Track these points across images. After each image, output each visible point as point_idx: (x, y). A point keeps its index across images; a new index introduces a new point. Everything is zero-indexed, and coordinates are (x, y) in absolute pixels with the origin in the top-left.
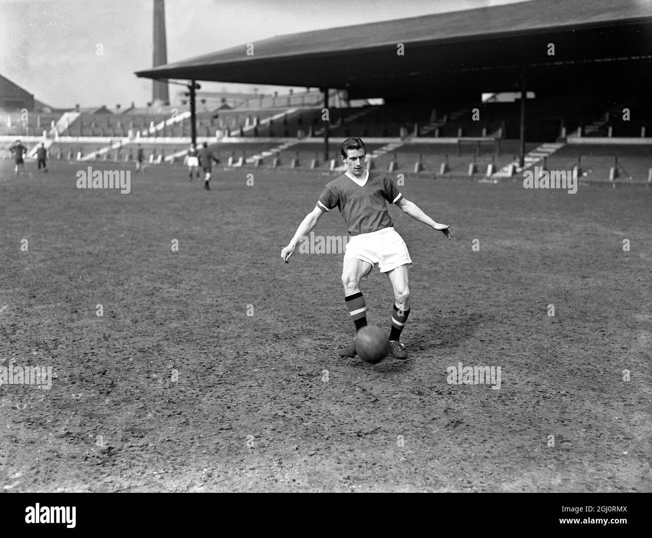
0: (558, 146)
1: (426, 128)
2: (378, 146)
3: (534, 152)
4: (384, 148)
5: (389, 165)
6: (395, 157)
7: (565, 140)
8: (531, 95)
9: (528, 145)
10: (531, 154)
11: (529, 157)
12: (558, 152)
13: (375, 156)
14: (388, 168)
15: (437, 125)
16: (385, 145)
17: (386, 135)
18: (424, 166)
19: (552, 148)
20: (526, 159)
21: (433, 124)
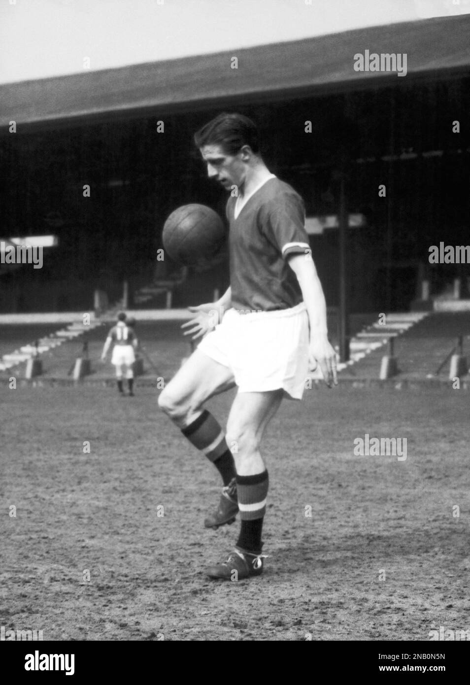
0: (416, 317)
1: (145, 290)
2: (49, 330)
3: (368, 332)
4: (61, 333)
5: (73, 367)
6: (86, 349)
7: (427, 306)
8: (355, 221)
9: (354, 317)
10: (363, 334)
11: (360, 339)
12: (416, 330)
13: (43, 349)
14: (71, 373)
15: (170, 283)
16: (63, 326)
17: (63, 307)
18: (146, 366)
19: (403, 322)
20: (354, 345)
21: (161, 283)
